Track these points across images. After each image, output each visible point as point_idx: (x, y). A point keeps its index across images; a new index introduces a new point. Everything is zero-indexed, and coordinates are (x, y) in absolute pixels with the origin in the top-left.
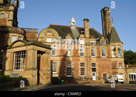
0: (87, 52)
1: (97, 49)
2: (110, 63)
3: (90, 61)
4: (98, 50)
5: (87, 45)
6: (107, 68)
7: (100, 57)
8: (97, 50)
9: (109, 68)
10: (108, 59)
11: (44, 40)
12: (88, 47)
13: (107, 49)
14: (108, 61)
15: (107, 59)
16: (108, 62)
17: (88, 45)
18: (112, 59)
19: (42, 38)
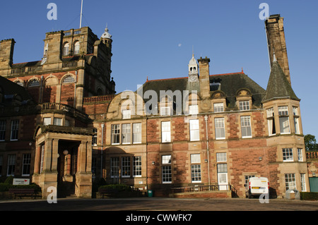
0: (205, 130)
1: (228, 121)
2: (263, 150)
3: (211, 150)
4: (232, 122)
5: (204, 115)
6: (255, 163)
7: (236, 139)
8: (228, 124)
9: (262, 162)
10: (258, 140)
11: (117, 116)
12: (206, 119)
13: (254, 119)
14: (259, 145)
15: (255, 140)
16: (258, 149)
17: (208, 115)
18: (268, 140)
19: (113, 112)
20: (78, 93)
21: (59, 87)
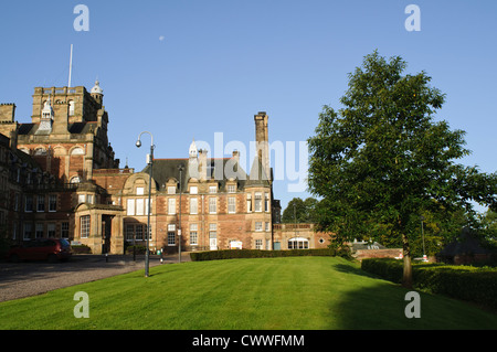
0: (202, 207)
2: (242, 222)
3: (205, 221)
4: (222, 201)
5: (201, 195)
6: (236, 231)
7: (224, 213)
8: (219, 202)
9: (241, 231)
10: (240, 215)
11: (132, 192)
12: (203, 198)
13: (238, 199)
16: (239, 221)
17: (204, 195)
18: (246, 215)
19: (128, 189)
20: (87, 165)
21: (67, 157)
